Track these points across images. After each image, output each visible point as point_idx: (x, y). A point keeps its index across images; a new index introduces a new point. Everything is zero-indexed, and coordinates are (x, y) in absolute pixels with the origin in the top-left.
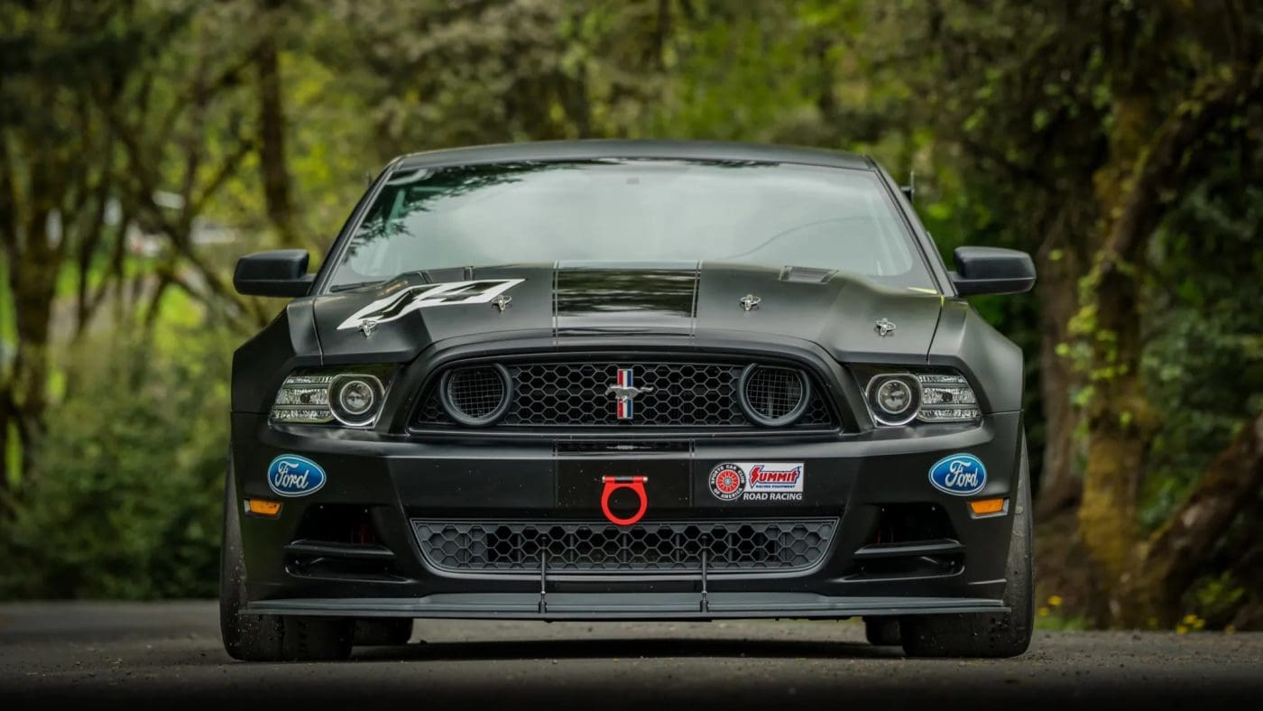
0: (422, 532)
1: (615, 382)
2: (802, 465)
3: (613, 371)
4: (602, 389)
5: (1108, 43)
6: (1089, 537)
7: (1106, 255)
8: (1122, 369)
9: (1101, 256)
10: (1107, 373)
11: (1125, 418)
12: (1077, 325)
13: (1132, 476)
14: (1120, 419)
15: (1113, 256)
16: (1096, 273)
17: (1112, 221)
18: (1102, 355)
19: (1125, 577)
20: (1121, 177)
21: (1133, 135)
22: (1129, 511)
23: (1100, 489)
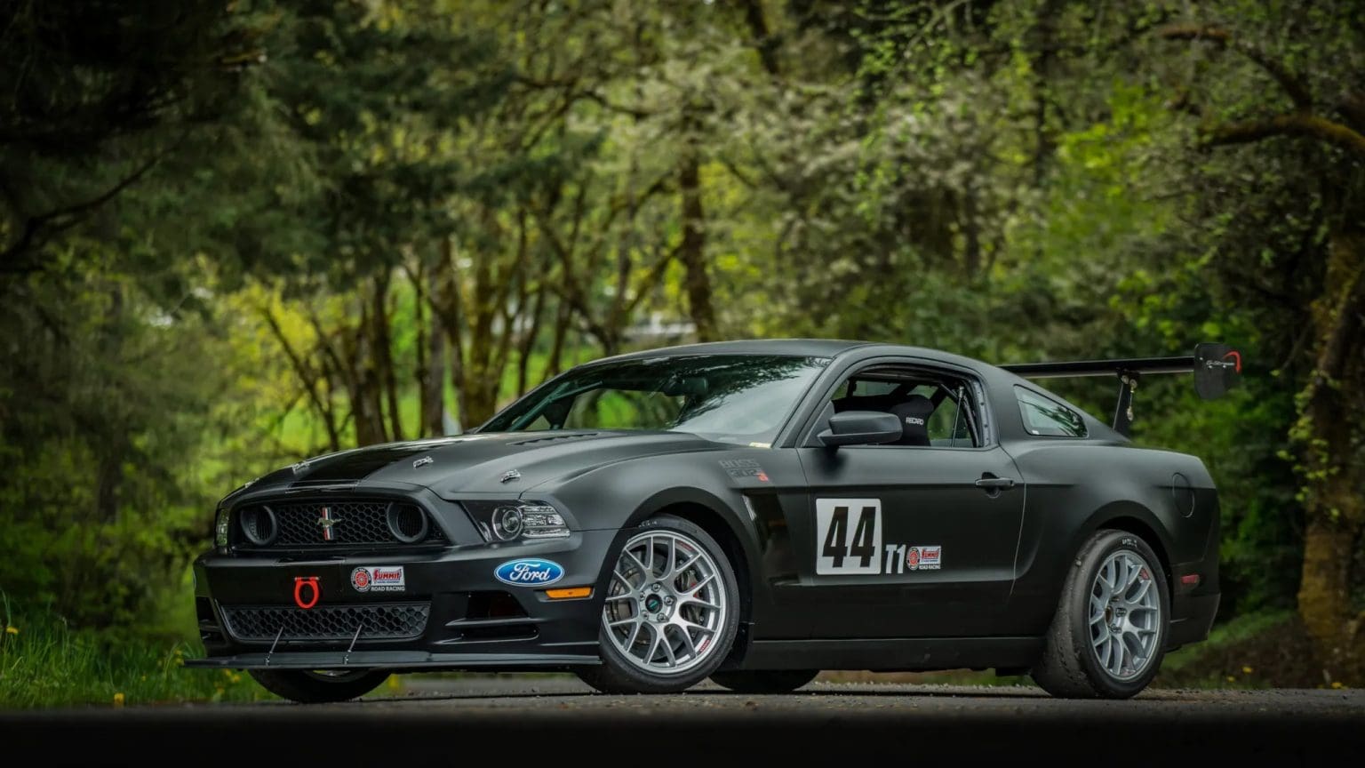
2: (402, 568)
4: (314, 521)
5: (1325, 188)
6: (1306, 616)
7: (1319, 373)
8: (1334, 471)
9: (1314, 373)
10: (1321, 474)
11: (1335, 512)
12: (1296, 432)
13: (1344, 563)
14: (1330, 514)
15: (1323, 373)
16: (1311, 387)
17: (1324, 343)
18: (1318, 457)
19: (1336, 651)
20: (1333, 305)
21: (1344, 268)
22: (1341, 593)
23: (1317, 574)
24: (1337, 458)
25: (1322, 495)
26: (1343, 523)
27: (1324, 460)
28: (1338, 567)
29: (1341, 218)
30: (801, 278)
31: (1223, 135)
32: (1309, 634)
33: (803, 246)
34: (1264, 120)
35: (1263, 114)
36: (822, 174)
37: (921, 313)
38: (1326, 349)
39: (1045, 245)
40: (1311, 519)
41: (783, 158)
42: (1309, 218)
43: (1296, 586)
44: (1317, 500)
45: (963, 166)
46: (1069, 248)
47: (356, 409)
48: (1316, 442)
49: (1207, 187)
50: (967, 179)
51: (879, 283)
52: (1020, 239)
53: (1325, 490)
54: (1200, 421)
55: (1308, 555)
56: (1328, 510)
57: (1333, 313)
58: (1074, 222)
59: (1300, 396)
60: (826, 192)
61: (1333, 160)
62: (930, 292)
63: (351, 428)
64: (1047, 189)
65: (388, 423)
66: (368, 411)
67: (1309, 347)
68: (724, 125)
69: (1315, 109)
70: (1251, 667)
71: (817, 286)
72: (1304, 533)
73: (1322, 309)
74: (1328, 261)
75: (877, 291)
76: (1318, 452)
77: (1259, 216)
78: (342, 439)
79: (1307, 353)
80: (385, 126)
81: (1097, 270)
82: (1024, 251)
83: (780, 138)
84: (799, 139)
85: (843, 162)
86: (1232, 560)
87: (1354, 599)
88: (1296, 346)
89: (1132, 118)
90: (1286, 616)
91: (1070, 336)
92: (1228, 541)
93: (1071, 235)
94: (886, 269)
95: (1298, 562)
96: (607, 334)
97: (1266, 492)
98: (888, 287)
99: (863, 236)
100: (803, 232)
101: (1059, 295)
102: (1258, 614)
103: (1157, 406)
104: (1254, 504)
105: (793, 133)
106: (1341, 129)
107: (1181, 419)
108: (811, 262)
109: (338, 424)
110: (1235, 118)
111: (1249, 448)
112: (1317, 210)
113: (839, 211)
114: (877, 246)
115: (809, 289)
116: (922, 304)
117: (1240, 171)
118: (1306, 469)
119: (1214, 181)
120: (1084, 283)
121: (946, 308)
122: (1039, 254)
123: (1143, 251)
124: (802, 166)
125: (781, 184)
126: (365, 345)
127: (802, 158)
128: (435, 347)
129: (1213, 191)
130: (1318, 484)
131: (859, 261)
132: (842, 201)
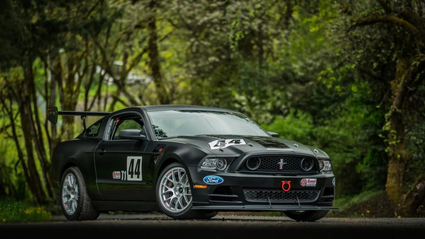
0: (245, 192)
1: (280, 162)
3: (279, 159)
4: (277, 163)
5: (395, 41)
6: (388, 192)
7: (394, 107)
8: (398, 141)
9: (392, 107)
10: (394, 143)
11: (399, 156)
12: (385, 128)
13: (402, 174)
14: (397, 157)
15: (395, 107)
16: (390, 112)
17: (395, 96)
18: (393, 137)
19: (399, 205)
20: (399, 83)
21: (403, 70)
22: (401, 185)
23: (392, 177)
24: (400, 137)
25: (394, 150)
26: (402, 160)
27: (395, 138)
28: (400, 175)
29: (401, 52)
30: (197, 63)
31: (360, 22)
32: (389, 199)
33: (197, 51)
34: (374, 17)
35: (374, 15)
36: (205, 24)
37: (243, 77)
38: (396, 98)
39: (290, 52)
40: (390, 158)
41: (190, 18)
42: (390, 51)
43: (384, 182)
44: (392, 152)
45: (259, 21)
46: (299, 53)
47: (21, 110)
48: (392, 131)
49: (354, 39)
50: (260, 26)
51: (227, 65)
52: (279, 49)
53: (395, 148)
54: (349, 120)
55: (389, 171)
56: (397, 155)
57: (398, 86)
58: (301, 44)
59: (386, 115)
60: (206, 30)
61: (398, 31)
62: (246, 69)
63: (19, 118)
64: (290, 30)
65: (34, 116)
66: (26, 112)
67: (390, 98)
68: (168, 5)
69: (392, 13)
70: (369, 210)
71: (203, 66)
72: (388, 163)
73: (394, 84)
74: (397, 67)
75: (226, 68)
76: (393, 135)
77: (373, 50)
78: (15, 122)
79: (389, 100)
80: (41, 6)
81: (310, 61)
82: (281, 54)
83: (189, 10)
84: (197, 11)
85: (212, 19)
86: (361, 172)
87: (405, 187)
88: (385, 97)
89: (326, 13)
90: (381, 192)
91: (301, 88)
92: (359, 164)
93: (300, 48)
94: (229, 60)
95: (386, 173)
96: (120, 83)
97: (373, 147)
98: (230, 67)
99: (221, 48)
100: (197, 46)
101: (295, 71)
102: (370, 191)
103: (332, 113)
104: (369, 151)
105: (194, 8)
106: (401, 20)
107: (342, 119)
108: (200, 57)
109: (14, 116)
110: (364, 16)
111: (367, 131)
112: (393, 49)
113: (212, 38)
114: (226, 52)
115: (200, 67)
116: (243, 74)
117: (366, 34)
118: (388, 140)
119: (356, 37)
120: (304, 66)
121: (252, 75)
122: (287, 55)
123: (327, 56)
124: (198, 21)
125: (189, 27)
126: (25, 86)
127: (198, 18)
128: (53, 87)
129: (356, 41)
130: (393, 146)
131: (219, 57)
132: (213, 34)
